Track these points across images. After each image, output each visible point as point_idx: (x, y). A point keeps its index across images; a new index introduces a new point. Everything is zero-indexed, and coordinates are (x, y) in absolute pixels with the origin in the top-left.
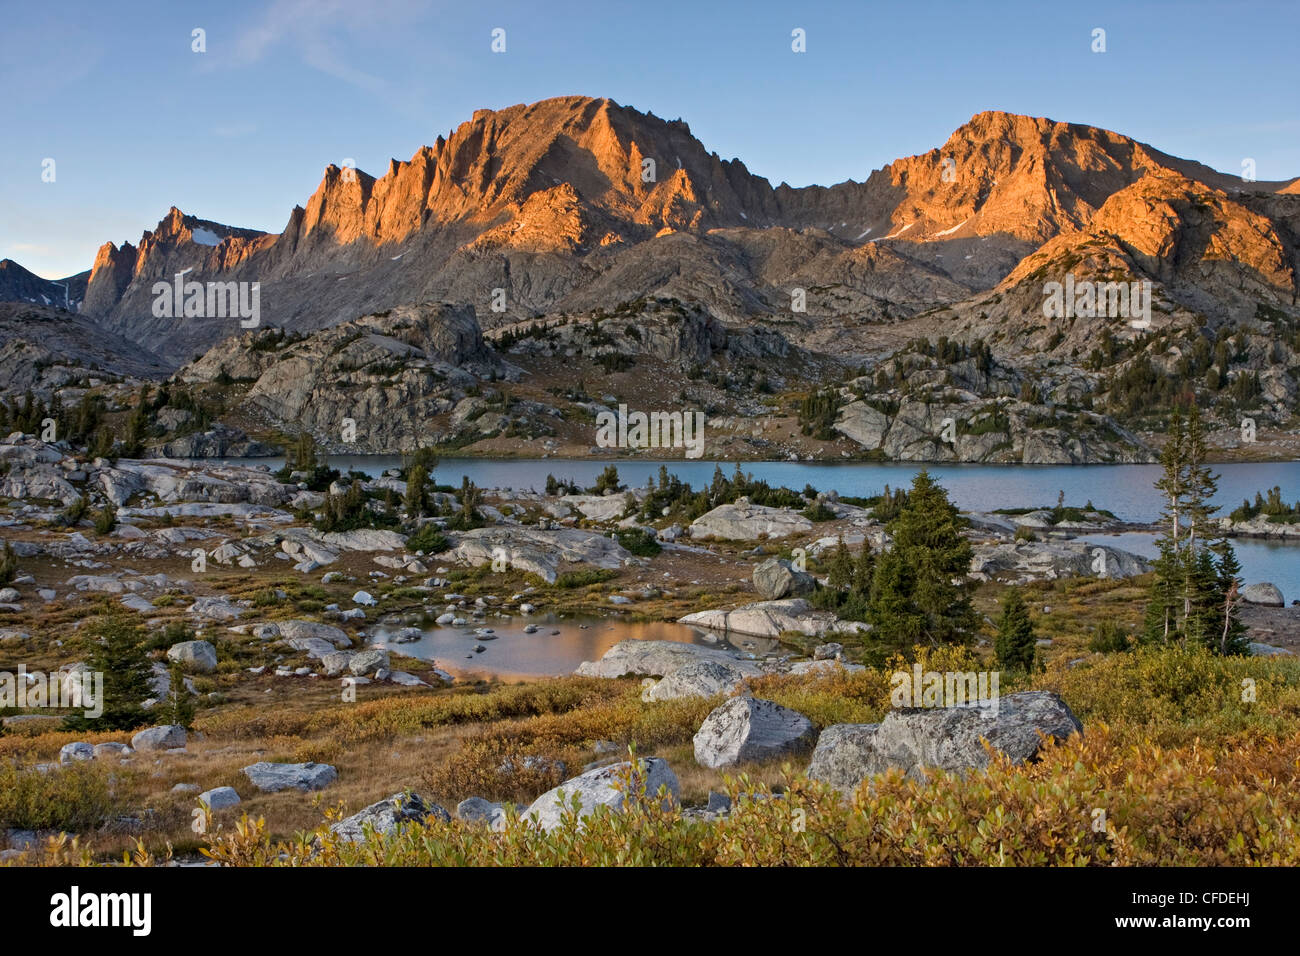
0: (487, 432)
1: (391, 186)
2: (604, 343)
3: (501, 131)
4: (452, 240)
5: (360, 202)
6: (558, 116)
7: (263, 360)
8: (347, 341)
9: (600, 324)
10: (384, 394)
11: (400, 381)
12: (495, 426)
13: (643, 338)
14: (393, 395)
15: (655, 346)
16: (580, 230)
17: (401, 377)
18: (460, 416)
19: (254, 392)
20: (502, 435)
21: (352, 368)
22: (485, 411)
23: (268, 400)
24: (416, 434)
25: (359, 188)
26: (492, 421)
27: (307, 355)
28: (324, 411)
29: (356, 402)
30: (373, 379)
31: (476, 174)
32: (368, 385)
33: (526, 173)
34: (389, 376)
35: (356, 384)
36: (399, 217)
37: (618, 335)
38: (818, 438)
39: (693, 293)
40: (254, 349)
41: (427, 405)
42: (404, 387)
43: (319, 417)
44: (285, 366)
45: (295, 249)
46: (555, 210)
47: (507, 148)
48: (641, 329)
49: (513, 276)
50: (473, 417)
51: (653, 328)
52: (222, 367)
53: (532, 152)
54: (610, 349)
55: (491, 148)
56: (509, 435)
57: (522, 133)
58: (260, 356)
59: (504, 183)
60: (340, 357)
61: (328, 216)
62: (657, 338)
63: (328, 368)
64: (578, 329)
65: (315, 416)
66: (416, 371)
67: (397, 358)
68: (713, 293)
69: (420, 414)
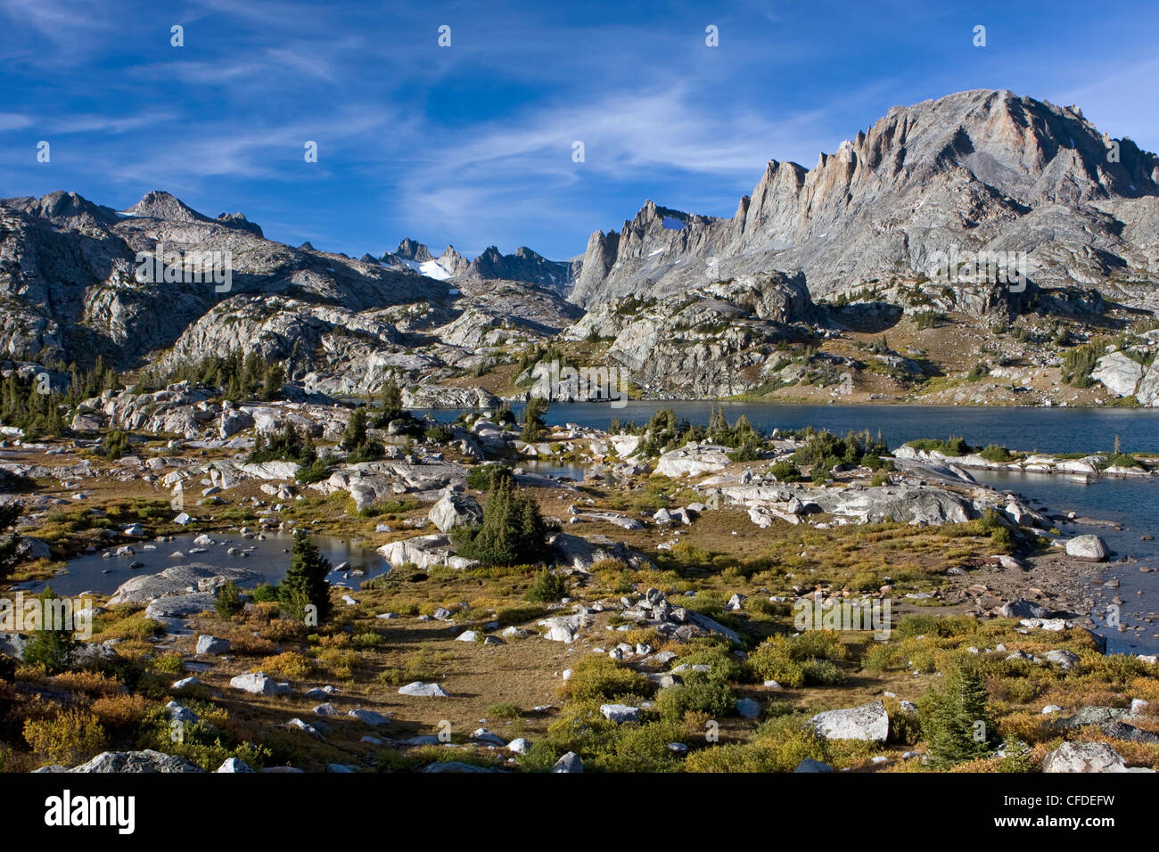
0: (787, 381)
1: (820, 175)
2: (921, 303)
3: (912, 124)
4: (868, 219)
5: (795, 190)
6: (962, 108)
7: (624, 322)
8: (685, 305)
9: (921, 286)
10: (708, 349)
11: (723, 338)
12: (794, 376)
13: (958, 298)
14: (716, 351)
15: (968, 305)
16: (970, 206)
17: (724, 335)
18: (769, 366)
19: (614, 348)
20: (799, 383)
21: (687, 327)
22: (789, 363)
23: (623, 354)
24: (730, 383)
25: (795, 178)
26: (792, 371)
27: (652, 317)
28: (661, 362)
29: (686, 355)
30: (701, 336)
31: (889, 161)
32: (697, 341)
33: (932, 159)
34: (714, 334)
35: (688, 341)
36: (826, 201)
37: (937, 296)
38: (1074, 386)
39: (1056, 258)
40: (617, 313)
41: (742, 358)
42: (725, 343)
43: (658, 369)
44: (636, 326)
45: (743, 231)
46: (949, 190)
47: (917, 138)
48: (956, 289)
49: (911, 248)
50: (778, 368)
51: (967, 289)
52: (592, 328)
53: (938, 141)
54: (927, 308)
55: (903, 140)
56: (804, 384)
57: (931, 125)
58: (622, 318)
59: (913, 169)
60: (677, 318)
61: (769, 202)
62: (969, 299)
63: (667, 328)
64: (901, 292)
65: (655, 367)
66: (736, 329)
67: (724, 319)
68: (1073, 258)
69: (736, 366)
